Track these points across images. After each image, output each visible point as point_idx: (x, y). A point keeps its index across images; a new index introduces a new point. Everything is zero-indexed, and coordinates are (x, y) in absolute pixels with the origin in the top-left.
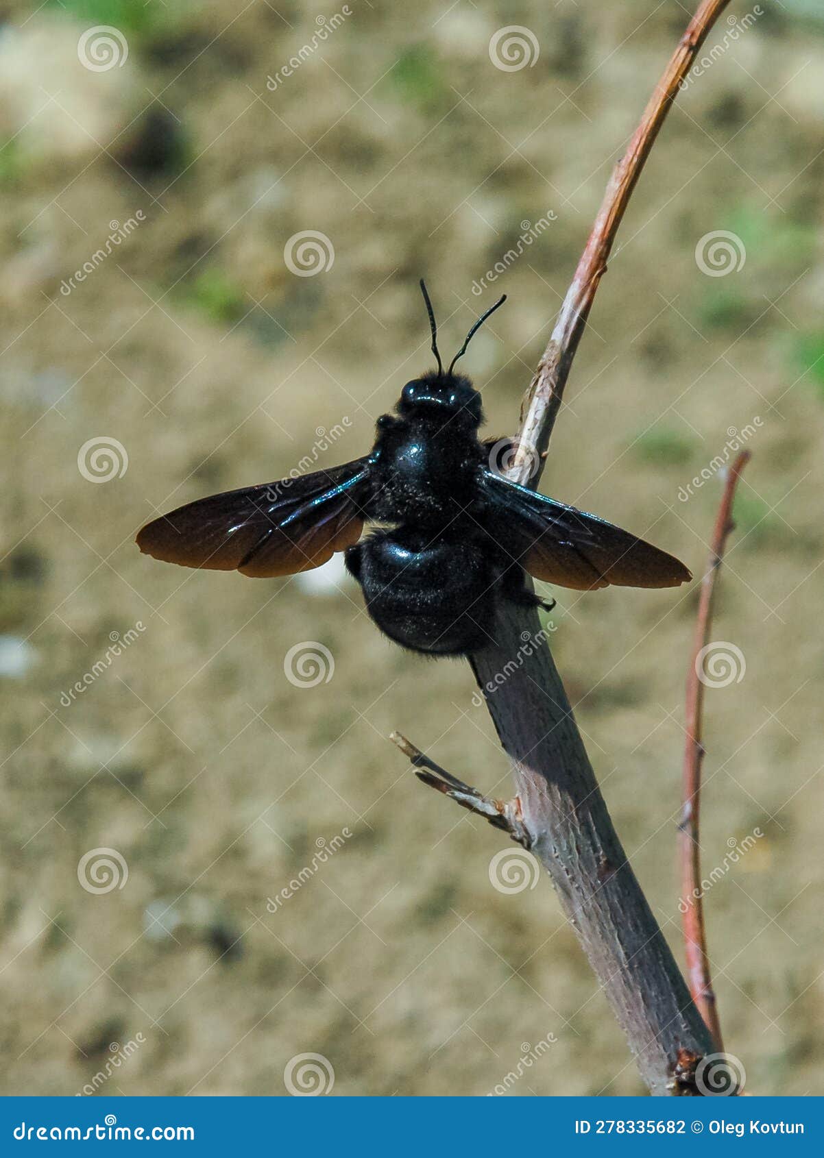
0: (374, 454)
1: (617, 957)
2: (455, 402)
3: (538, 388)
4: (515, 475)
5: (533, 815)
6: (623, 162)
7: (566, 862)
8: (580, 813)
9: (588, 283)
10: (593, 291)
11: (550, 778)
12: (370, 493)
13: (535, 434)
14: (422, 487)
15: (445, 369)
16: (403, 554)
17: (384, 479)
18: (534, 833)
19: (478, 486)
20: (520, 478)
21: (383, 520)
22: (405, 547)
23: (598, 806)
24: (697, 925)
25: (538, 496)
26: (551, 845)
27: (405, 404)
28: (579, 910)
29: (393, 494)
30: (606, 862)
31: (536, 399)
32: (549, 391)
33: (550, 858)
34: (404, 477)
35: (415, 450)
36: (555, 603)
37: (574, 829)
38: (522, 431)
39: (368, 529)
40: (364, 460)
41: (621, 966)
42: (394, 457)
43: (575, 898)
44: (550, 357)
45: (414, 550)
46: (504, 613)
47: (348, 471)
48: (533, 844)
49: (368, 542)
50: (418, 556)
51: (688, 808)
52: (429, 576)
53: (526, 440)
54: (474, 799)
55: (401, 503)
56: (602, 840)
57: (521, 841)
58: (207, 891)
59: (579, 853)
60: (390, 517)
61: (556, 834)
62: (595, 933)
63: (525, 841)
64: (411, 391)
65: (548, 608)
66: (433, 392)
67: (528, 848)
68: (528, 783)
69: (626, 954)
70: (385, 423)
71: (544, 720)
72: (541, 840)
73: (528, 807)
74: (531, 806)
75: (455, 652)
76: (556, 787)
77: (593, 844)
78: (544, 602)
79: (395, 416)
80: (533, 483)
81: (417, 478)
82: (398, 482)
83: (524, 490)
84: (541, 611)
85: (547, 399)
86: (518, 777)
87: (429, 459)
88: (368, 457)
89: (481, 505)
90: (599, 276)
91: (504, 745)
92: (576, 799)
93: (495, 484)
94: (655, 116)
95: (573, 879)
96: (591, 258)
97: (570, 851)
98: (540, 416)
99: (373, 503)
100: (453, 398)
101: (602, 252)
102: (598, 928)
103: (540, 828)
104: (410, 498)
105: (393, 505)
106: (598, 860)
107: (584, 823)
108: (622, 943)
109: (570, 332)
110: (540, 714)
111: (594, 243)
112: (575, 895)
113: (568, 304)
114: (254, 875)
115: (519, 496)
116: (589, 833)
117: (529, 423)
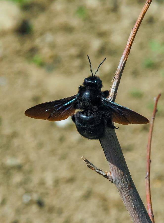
0: (78, 94)
1: (132, 207)
2: (96, 82)
3: (115, 79)
4: (109, 99)
5: (113, 174)
6: (134, 29)
7: (121, 186)
8: (124, 175)
9: (126, 56)
10: (127, 58)
11: (117, 167)
12: (77, 103)
13: (114, 90)
14: (89, 101)
15: (94, 75)
17: (80, 100)
18: (114, 179)
19: (101, 101)
20: (111, 100)
21: (80, 109)
23: (128, 173)
24: (150, 199)
25: (115, 104)
26: (118, 182)
27: (85, 83)
28: (124, 196)
29: (82, 103)
30: (130, 186)
31: (114, 82)
32: (117, 80)
33: (117, 185)
34: (85, 100)
35: (87, 93)
37: (123, 179)
38: (111, 89)
39: (77, 111)
40: (76, 95)
41: (133, 209)
42: (82, 95)
43: (123, 194)
44: (117, 72)
46: (107, 130)
48: (114, 182)
50: (88, 117)
51: (148, 174)
52: (90, 122)
53: (112, 90)
54: (100, 171)
55: (84, 105)
56: (129, 181)
57: (111, 181)
58: (36, 192)
59: (124, 183)
60: (82, 108)
61: (119, 180)
62: (127, 202)
63: (112, 181)
64: (86, 80)
65: (117, 129)
66: (91, 80)
67: (113, 182)
68: (113, 168)
69: (134, 206)
70: (80, 87)
71: (116, 154)
72: (115, 181)
73: (112, 174)
74: (113, 173)
75: (96, 138)
76: (119, 169)
77: (127, 182)
78: (116, 127)
79: (83, 86)
80: (113, 101)
81: (88, 99)
82: (83, 101)
83: (112, 102)
84: (115, 129)
85: (117, 82)
86: (110, 166)
87: (90, 95)
88: (77, 95)
89: (102, 105)
90: (128, 54)
91: (107, 159)
92: (123, 171)
93: (105, 101)
94: (141, 18)
95: (123, 189)
96: (126, 50)
97: (122, 183)
98: (115, 86)
99: (78, 105)
100: (96, 81)
101: (129, 49)
102: (128, 200)
103: (115, 178)
104: (86, 104)
105: (82, 106)
106: (128, 185)
107: (125, 177)
108: (133, 204)
109: (122, 67)
110: (115, 153)
111: (127, 47)
112: (123, 193)
113: (121, 61)
114: (47, 189)
115: (110, 104)
116: (126, 179)
117: (113, 87)
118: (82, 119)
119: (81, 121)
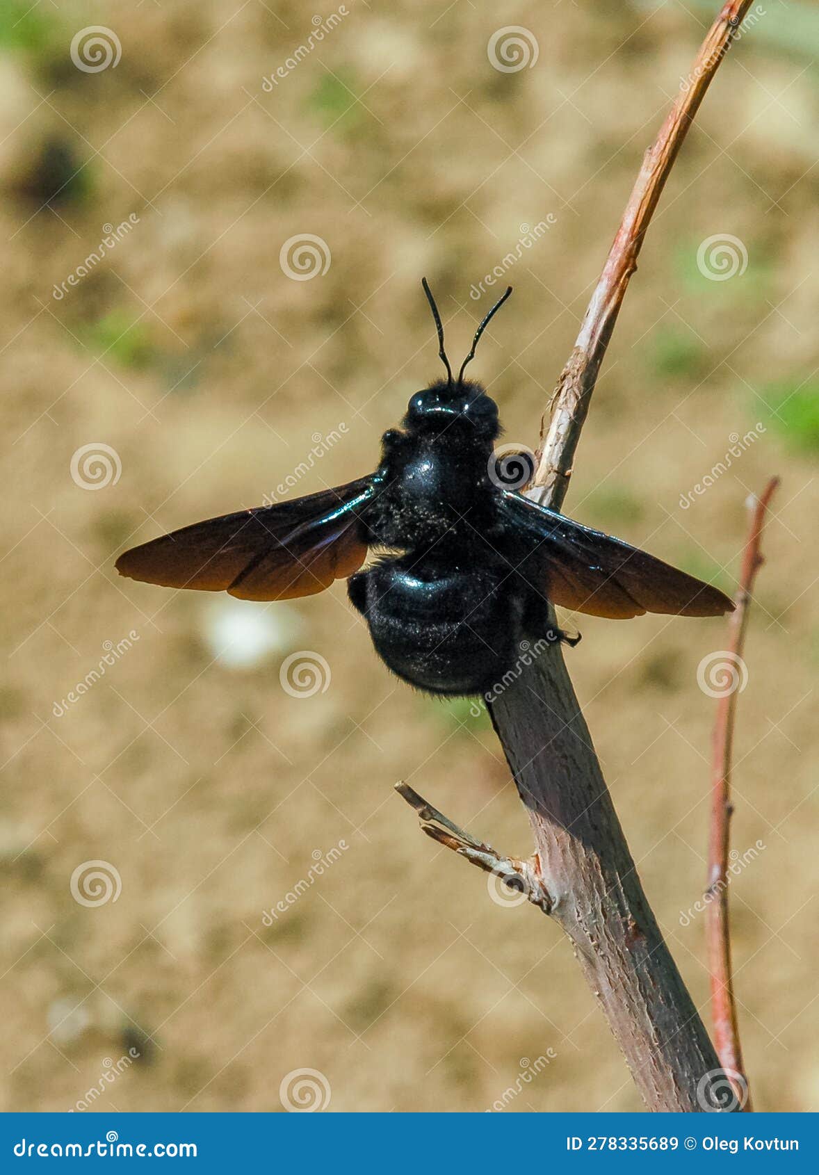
0: (380, 472)
1: (647, 1034)
2: (470, 412)
3: (562, 399)
4: (536, 493)
5: (554, 872)
6: (655, 149)
7: (591, 928)
8: (607, 873)
9: (617, 282)
10: (622, 292)
11: (574, 832)
13: (558, 452)
14: (435, 508)
16: (413, 583)
17: (392, 500)
18: (555, 895)
19: (496, 507)
20: (541, 499)
22: (415, 574)
23: (626, 864)
24: (727, 1001)
26: (573, 907)
27: (413, 417)
28: (603, 981)
29: (402, 516)
30: (634, 927)
31: (558, 412)
32: (573, 404)
33: (573, 922)
34: (415, 498)
35: (426, 467)
36: (580, 637)
37: (600, 891)
38: (542, 447)
40: (368, 479)
41: (651, 1044)
42: (402, 475)
43: (600, 968)
44: (575, 365)
45: (426, 579)
47: (352, 490)
48: (553, 908)
49: (374, 569)
50: (431, 586)
51: (716, 871)
52: (443, 608)
53: (549, 455)
54: (488, 856)
55: (412, 527)
56: (630, 902)
57: (539, 903)
58: (116, 987)
59: (605, 916)
60: (398, 542)
61: (580, 897)
62: (622, 1007)
63: (545, 903)
64: (420, 403)
65: (573, 643)
66: (444, 402)
67: (548, 911)
68: (549, 839)
69: (656, 1030)
70: (391, 439)
71: (567, 769)
72: (563, 903)
73: (548, 866)
74: (551, 864)
75: (470, 691)
76: (581, 844)
77: (621, 907)
78: (569, 636)
79: (403, 431)
80: (556, 504)
81: (428, 498)
82: (407, 503)
84: (565, 647)
85: (571, 411)
86: (537, 833)
87: (441, 474)
88: (374, 476)
89: (501, 527)
90: (629, 275)
91: (522, 796)
92: (601, 855)
93: (513, 504)
94: (690, 98)
95: (598, 946)
96: (619, 255)
97: (595, 912)
98: (563, 430)
99: (381, 526)
100: (467, 407)
101: (631, 250)
102: (625, 1001)
103: (561, 888)
104: (421, 520)
105: (403, 528)
106: (626, 924)
107: (611, 883)
108: (652, 1018)
109: (597, 338)
110: (564, 761)
111: (624, 238)
112: (600, 964)
113: (594, 308)
114: (169, 972)
115: (542, 518)
116: (616, 896)
117: (551, 438)
118: (402, 594)
119: (397, 603)
